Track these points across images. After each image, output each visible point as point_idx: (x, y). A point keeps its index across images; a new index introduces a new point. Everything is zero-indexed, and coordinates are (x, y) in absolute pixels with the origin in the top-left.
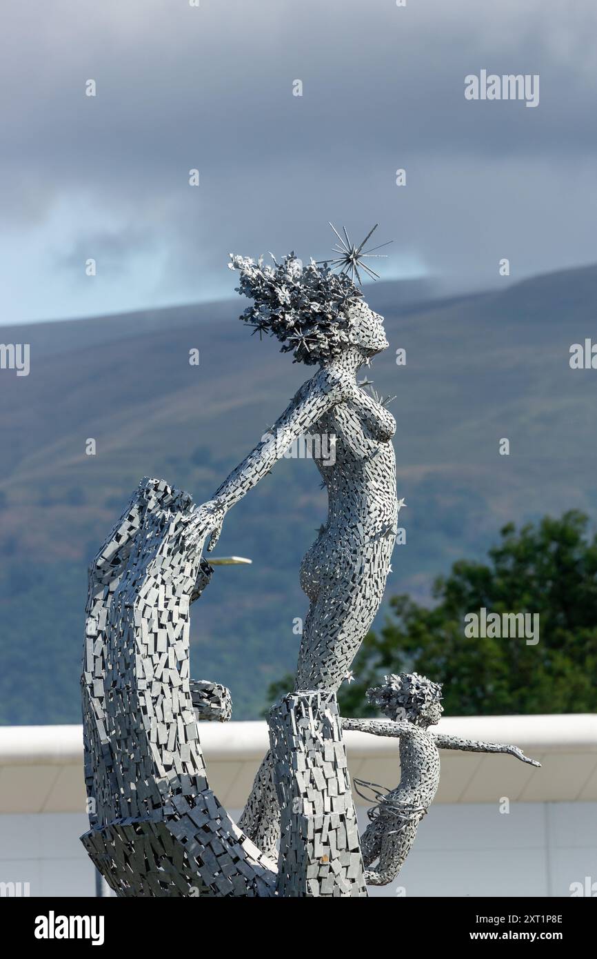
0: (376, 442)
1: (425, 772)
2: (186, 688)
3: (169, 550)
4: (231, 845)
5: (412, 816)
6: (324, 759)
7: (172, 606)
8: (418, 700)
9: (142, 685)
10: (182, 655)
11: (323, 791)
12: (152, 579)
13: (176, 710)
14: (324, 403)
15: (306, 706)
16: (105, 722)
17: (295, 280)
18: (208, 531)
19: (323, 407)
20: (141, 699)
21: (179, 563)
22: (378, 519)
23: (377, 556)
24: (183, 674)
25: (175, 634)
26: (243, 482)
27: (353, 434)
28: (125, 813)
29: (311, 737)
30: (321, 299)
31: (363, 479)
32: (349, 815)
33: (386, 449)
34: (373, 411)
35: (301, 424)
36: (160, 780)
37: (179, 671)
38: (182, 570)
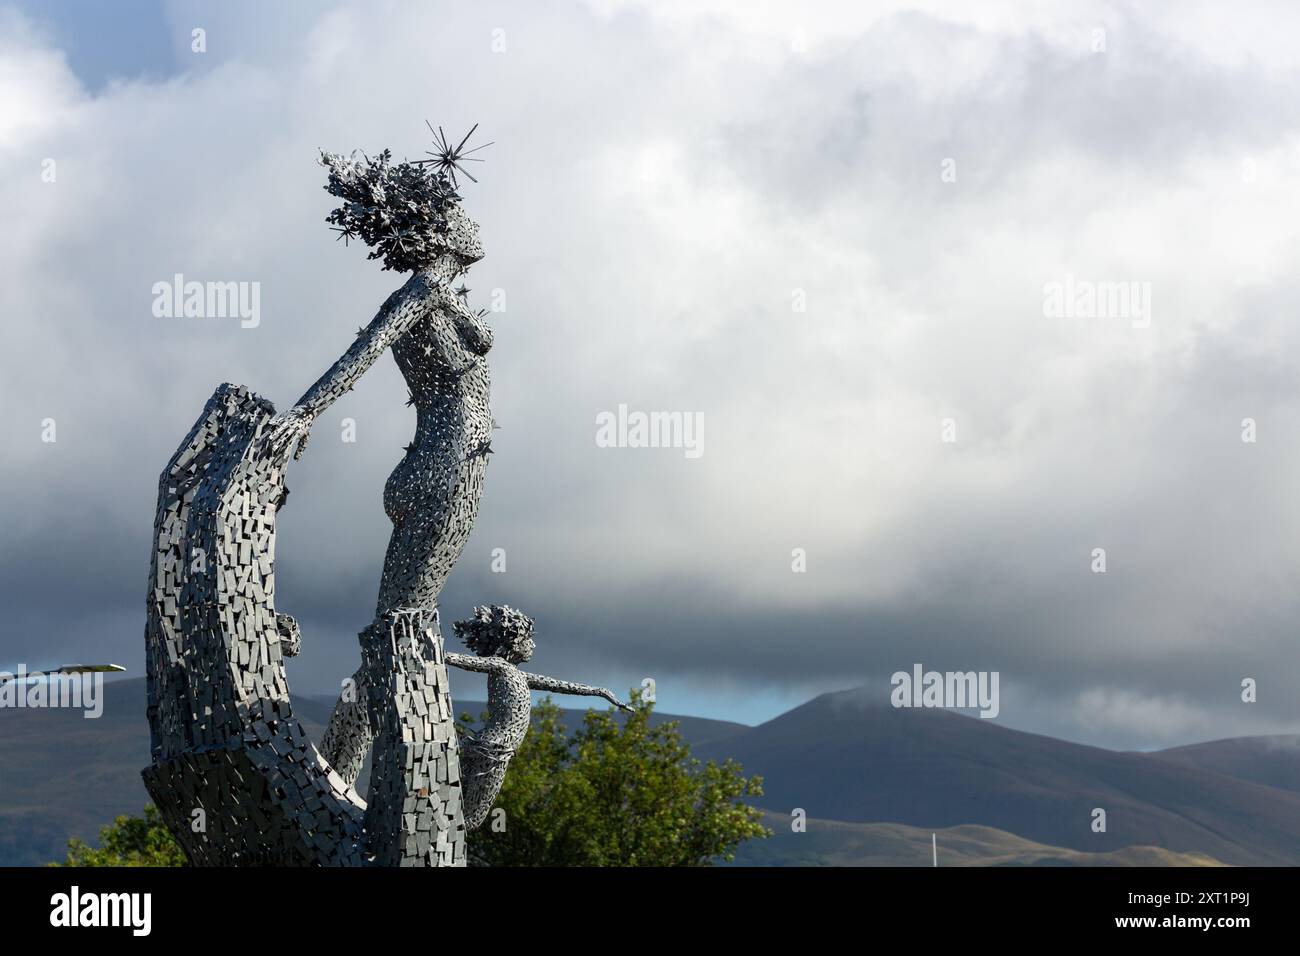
0: (473, 355)
1: (516, 711)
2: (271, 605)
3: (255, 455)
4: (316, 776)
5: (502, 758)
6: (425, 683)
7: (257, 515)
8: (510, 634)
9: (223, 599)
10: (266, 569)
11: (423, 717)
12: (236, 483)
13: (260, 628)
14: (421, 308)
15: (407, 624)
16: (176, 644)
17: (390, 178)
18: (297, 436)
19: (419, 311)
20: (222, 614)
21: (265, 470)
22: (474, 436)
23: (472, 475)
24: (268, 589)
25: (260, 546)
26: (334, 387)
27: (449, 343)
28: (198, 741)
29: (412, 657)
30: (419, 199)
31: (458, 396)
32: (451, 745)
33: (483, 364)
34: (471, 320)
35: (397, 328)
36: (240, 704)
37: (264, 587)
38: (269, 477)
